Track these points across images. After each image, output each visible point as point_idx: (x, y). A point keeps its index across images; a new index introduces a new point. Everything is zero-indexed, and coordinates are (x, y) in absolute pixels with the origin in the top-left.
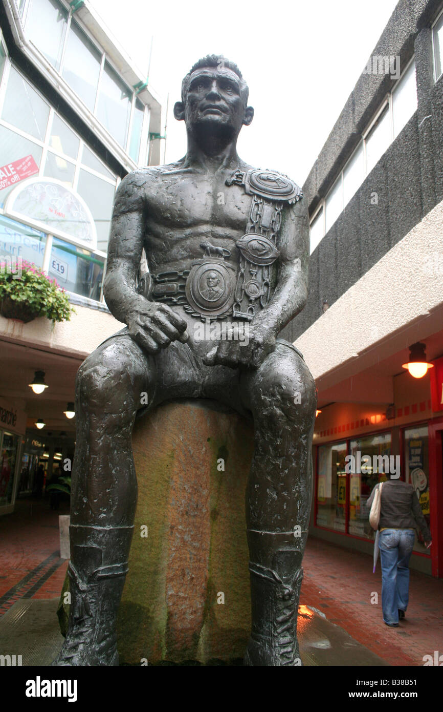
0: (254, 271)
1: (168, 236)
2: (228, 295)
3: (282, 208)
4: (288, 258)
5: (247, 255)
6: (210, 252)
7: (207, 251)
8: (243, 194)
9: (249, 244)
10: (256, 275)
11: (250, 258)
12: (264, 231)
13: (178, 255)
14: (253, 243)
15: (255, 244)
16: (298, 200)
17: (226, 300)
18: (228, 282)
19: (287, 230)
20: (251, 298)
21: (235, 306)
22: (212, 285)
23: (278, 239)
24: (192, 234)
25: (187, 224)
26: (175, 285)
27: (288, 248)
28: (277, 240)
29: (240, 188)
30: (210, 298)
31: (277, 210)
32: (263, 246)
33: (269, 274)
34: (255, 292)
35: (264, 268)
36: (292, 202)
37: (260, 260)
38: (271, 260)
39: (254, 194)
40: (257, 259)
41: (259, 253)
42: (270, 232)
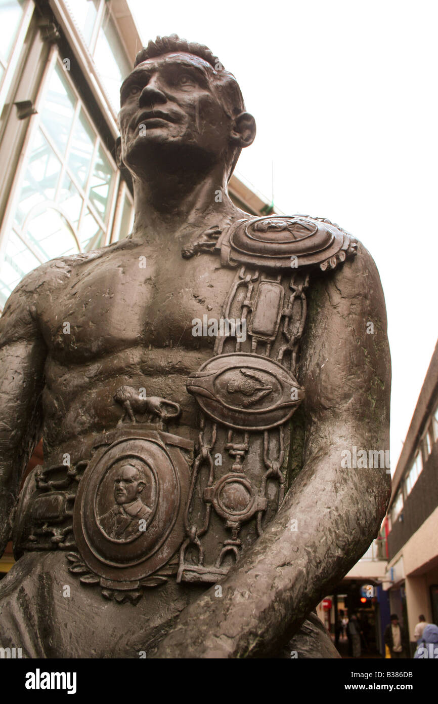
0: (238, 447)
1: (61, 384)
2: (168, 520)
3: (306, 285)
4: (323, 401)
5: (214, 409)
6: (131, 411)
7: (126, 410)
8: (217, 269)
9: (218, 382)
10: (243, 458)
11: (223, 416)
12: (261, 344)
13: (76, 425)
14: (228, 376)
15: (235, 379)
16: (342, 259)
17: (160, 536)
18: (166, 486)
19: (320, 331)
20: (229, 523)
21: (187, 548)
22: (123, 499)
23: (301, 357)
24: (101, 373)
25: (91, 352)
26: (61, 498)
27: (323, 377)
28: (298, 360)
29: (212, 258)
30: (118, 535)
31: (293, 290)
32: (257, 380)
33: (279, 450)
34: (242, 504)
35: (266, 434)
36: (329, 267)
37: (251, 418)
38: (281, 413)
39: (240, 264)
40: (242, 416)
41: (246, 400)
42: (277, 344)
